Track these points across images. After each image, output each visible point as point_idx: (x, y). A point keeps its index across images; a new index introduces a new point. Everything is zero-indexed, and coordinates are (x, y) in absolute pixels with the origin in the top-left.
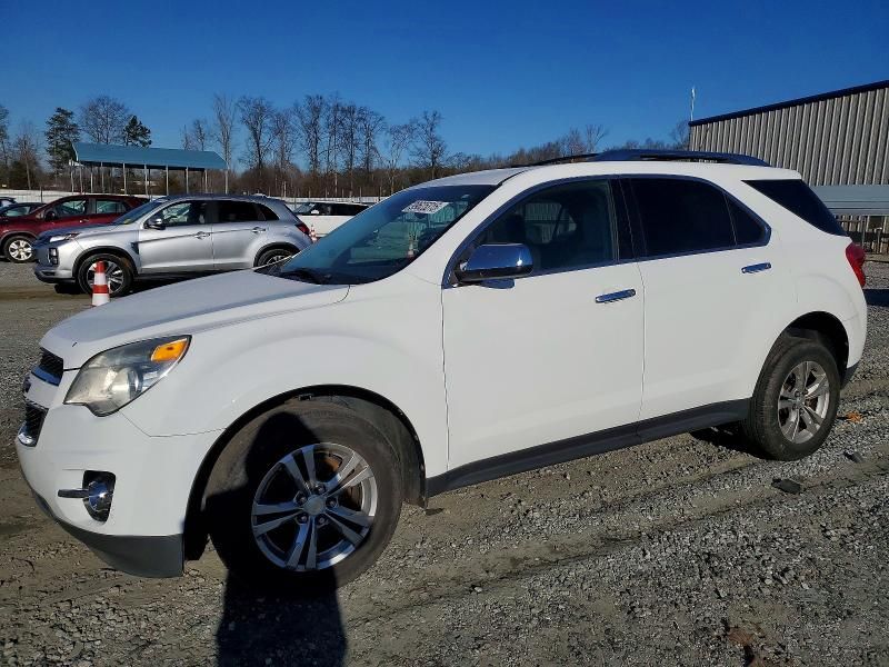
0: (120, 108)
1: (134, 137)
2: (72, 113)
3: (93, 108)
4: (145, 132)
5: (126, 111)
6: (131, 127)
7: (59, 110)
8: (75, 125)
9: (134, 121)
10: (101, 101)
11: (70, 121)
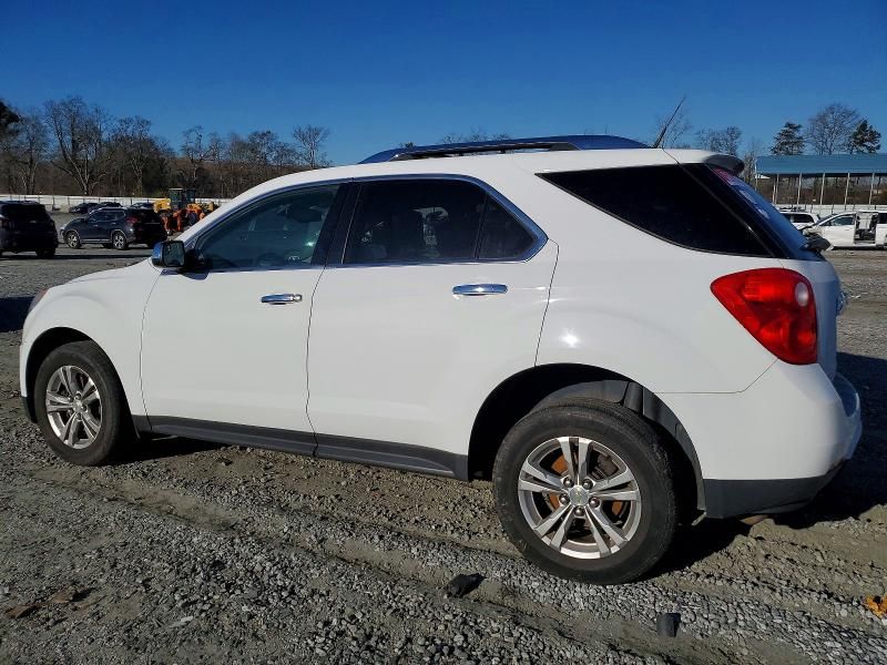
0: (851, 114)
1: (862, 143)
2: (799, 126)
3: (822, 118)
4: (874, 136)
5: (857, 117)
6: (860, 132)
7: (789, 125)
8: (801, 138)
9: (864, 126)
10: (831, 109)
11: (797, 134)
